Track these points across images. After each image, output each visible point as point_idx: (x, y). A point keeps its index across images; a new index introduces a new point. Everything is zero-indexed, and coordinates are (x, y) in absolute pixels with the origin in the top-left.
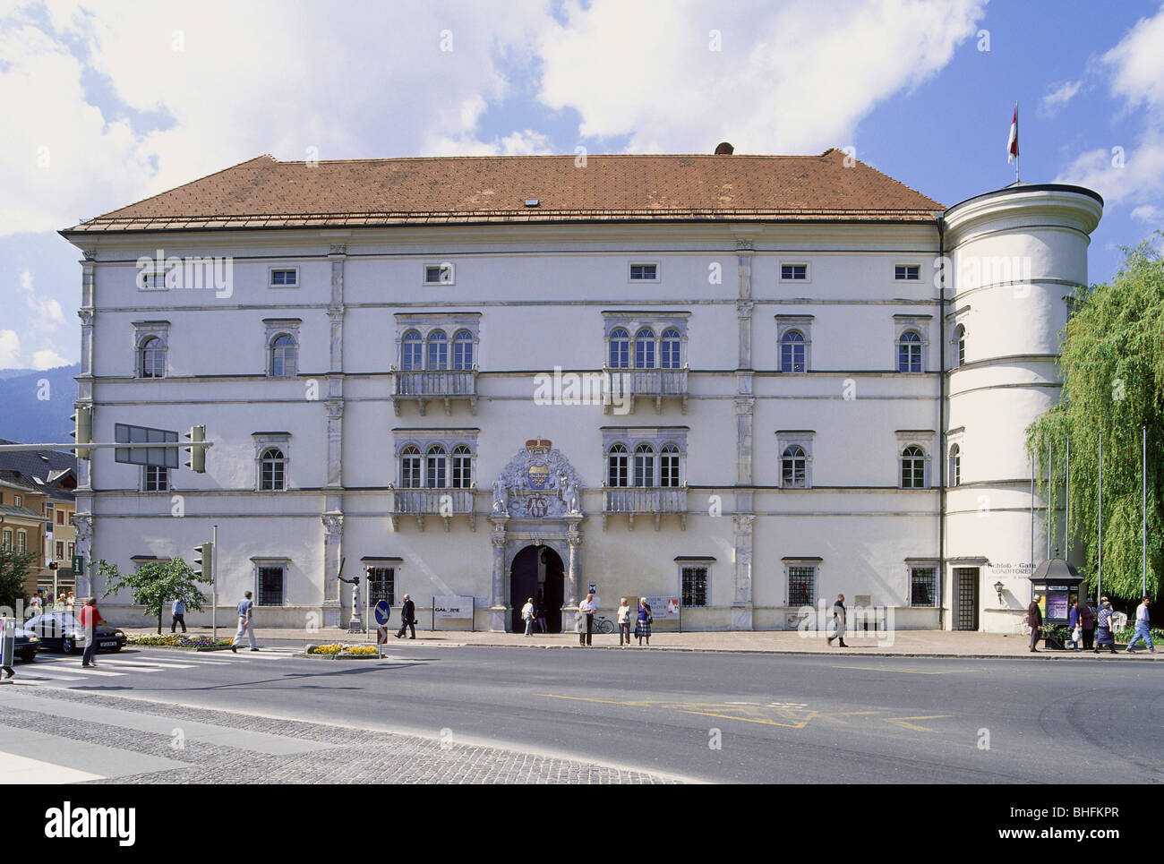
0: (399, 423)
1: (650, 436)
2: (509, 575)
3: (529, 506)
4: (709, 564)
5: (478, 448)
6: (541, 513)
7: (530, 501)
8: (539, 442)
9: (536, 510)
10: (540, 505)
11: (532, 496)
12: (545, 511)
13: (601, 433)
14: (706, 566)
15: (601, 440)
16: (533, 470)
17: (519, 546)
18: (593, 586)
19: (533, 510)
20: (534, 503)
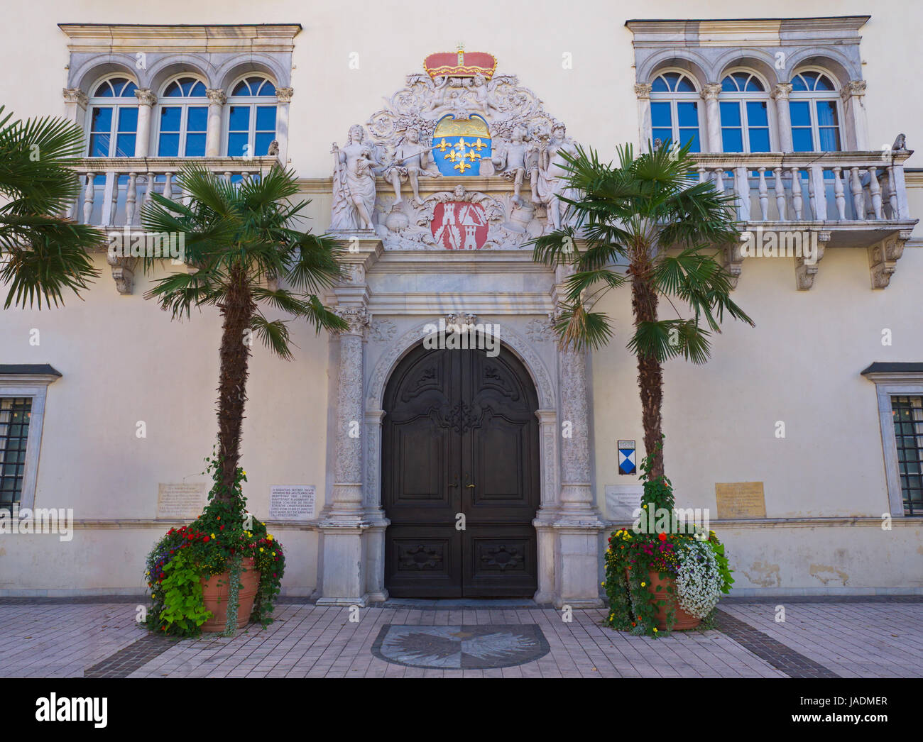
2: (377, 420)
3: (435, 223)
5: (295, 74)
6: (471, 241)
7: (439, 211)
8: (461, 58)
9: (455, 231)
10: (468, 221)
11: (442, 196)
12: (481, 235)
13: (627, 36)
15: (628, 54)
16: (446, 129)
18: (627, 452)
19: (446, 236)
20: (449, 215)
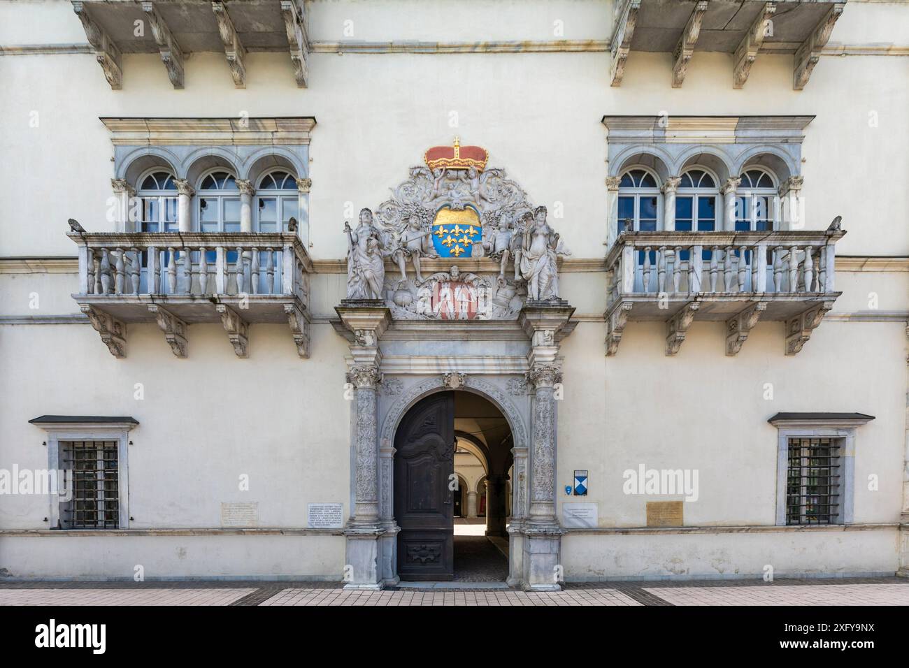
0: (115, 104)
1: (719, 139)
2: (390, 455)
3: (435, 299)
4: (849, 429)
5: (312, 166)
6: (463, 312)
7: (438, 288)
8: (457, 151)
9: (452, 306)
10: (461, 296)
12: (473, 309)
13: (603, 132)
14: (841, 434)
15: (602, 150)
16: (444, 218)
17: (411, 392)
18: (581, 479)
19: (444, 308)
20: (446, 292)
